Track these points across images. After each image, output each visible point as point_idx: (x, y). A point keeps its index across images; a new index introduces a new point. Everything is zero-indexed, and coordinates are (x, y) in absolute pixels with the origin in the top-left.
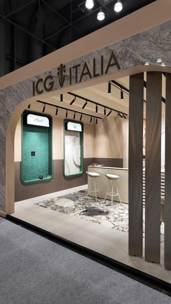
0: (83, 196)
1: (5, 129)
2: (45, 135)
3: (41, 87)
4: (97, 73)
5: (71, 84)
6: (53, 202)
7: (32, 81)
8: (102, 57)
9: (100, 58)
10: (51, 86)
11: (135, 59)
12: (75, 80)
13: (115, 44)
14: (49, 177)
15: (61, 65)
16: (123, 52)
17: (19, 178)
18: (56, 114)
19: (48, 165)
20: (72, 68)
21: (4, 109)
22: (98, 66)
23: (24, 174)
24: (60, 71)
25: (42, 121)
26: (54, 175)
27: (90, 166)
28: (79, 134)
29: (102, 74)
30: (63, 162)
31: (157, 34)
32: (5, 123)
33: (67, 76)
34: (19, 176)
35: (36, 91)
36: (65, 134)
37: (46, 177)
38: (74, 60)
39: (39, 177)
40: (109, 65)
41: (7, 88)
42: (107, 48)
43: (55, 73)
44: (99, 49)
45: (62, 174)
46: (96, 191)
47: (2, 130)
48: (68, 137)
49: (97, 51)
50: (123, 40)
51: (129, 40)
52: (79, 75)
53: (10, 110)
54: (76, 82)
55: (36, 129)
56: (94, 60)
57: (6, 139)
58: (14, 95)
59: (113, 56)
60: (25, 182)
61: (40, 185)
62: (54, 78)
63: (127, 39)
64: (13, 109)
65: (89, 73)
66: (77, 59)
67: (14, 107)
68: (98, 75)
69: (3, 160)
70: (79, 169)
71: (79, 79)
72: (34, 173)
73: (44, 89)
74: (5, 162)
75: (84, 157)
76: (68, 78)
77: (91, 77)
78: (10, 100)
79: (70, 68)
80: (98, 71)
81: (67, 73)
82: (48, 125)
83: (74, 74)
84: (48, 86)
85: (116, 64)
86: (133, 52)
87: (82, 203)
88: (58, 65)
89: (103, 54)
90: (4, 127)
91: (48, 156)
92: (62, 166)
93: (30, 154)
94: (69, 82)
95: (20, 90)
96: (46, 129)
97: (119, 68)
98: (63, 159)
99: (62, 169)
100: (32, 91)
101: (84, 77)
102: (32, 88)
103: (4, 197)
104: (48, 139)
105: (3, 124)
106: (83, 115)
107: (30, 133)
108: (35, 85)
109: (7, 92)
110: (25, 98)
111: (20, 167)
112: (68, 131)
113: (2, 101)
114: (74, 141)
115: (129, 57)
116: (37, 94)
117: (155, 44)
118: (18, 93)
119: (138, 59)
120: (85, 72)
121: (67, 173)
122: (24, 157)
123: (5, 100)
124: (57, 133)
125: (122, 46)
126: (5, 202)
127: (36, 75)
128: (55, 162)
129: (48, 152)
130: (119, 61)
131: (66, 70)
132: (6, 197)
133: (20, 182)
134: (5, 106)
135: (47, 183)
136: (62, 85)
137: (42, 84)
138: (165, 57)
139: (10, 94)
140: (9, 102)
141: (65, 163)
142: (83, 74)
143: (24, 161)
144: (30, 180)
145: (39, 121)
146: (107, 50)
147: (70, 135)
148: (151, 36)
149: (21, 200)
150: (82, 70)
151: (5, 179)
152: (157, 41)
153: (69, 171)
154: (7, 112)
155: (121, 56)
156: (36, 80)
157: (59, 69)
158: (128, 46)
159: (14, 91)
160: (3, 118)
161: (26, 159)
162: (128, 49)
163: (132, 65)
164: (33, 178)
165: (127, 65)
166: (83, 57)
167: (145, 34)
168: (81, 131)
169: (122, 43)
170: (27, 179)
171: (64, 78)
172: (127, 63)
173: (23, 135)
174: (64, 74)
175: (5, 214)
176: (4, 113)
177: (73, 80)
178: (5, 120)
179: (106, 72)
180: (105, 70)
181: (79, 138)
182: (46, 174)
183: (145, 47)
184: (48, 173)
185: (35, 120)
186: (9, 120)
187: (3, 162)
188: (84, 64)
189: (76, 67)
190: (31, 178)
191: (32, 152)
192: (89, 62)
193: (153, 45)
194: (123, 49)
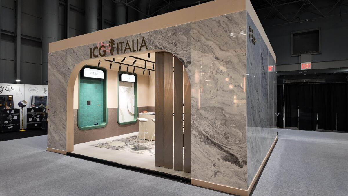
0: (134, 140)
1: (66, 82)
2: (100, 86)
3: (96, 52)
4: (134, 49)
5: (118, 53)
6: (107, 144)
7: (89, 47)
8: (138, 39)
9: (136, 40)
10: (104, 53)
11: (156, 45)
12: (121, 51)
13: (145, 33)
14: (104, 124)
15: (112, 40)
16: (149, 39)
17: (76, 124)
18: (110, 68)
19: (103, 113)
20: (119, 43)
21: (65, 66)
22: (135, 45)
23: (80, 120)
24: (110, 44)
25: (97, 74)
26: (108, 121)
27: (141, 113)
28: (133, 85)
29: (138, 50)
30: (117, 110)
31: (166, 33)
32: (66, 77)
33: (116, 48)
34: (77, 122)
35: (92, 55)
36: (119, 85)
37: (101, 124)
38: (120, 38)
39: (94, 124)
40: (142, 46)
41: (68, 50)
42: (140, 34)
43: (107, 44)
44: (136, 34)
45: (116, 121)
46: (144, 134)
47: (64, 83)
48: (123, 88)
49: (135, 35)
50: (149, 32)
51: (152, 33)
52: (124, 49)
53: (71, 68)
54: (122, 53)
55: (92, 80)
56: (133, 40)
57: (66, 90)
58: (74, 56)
59: (143, 40)
60: (82, 127)
61: (96, 131)
62: (106, 48)
63: (151, 32)
64: (73, 66)
65: (129, 48)
66: (122, 38)
67: (75, 65)
68: (135, 51)
69: (64, 107)
70: (133, 117)
71: (123, 51)
72: (89, 120)
73: (99, 54)
74: (66, 109)
75: (138, 106)
76: (116, 49)
77: (131, 51)
78: (70, 60)
79: (118, 43)
80: (135, 48)
81: (116, 46)
82: (103, 78)
83: (120, 47)
84: (102, 53)
85: (145, 45)
86: (154, 40)
87: (132, 144)
88: (110, 39)
89: (138, 38)
90: (65, 80)
91: (103, 105)
92: (116, 113)
93: (86, 103)
94: (117, 52)
95: (79, 52)
96: (101, 80)
97: (147, 49)
98: (117, 107)
99: (116, 117)
100: (90, 55)
101: (127, 50)
102: (89, 52)
103: (65, 138)
104: (103, 90)
105: (65, 78)
106: (135, 68)
107: (86, 84)
108: (92, 51)
109: (68, 53)
110: (84, 59)
111: (77, 115)
112: (122, 82)
113: (64, 60)
114: (128, 91)
115: (152, 43)
116: (93, 57)
117: (165, 38)
118: (78, 55)
119: (157, 45)
120: (127, 47)
121: (121, 121)
122: (81, 106)
123: (66, 59)
124: (112, 84)
125: (148, 35)
126: (66, 141)
127: (93, 43)
128: (109, 110)
129: (103, 101)
130: (147, 44)
131: (115, 44)
132: (67, 138)
133: (77, 128)
134: (66, 64)
135: (101, 129)
136: (112, 53)
137: (97, 51)
138: (170, 47)
139: (71, 55)
140: (70, 61)
141: (119, 111)
142: (126, 49)
143: (81, 109)
144: (86, 126)
145: (95, 74)
146: (140, 36)
147: (124, 85)
148: (163, 33)
149: (78, 143)
150: (125, 46)
151: (66, 123)
152: (166, 37)
153: (123, 119)
154: (68, 69)
155: (148, 42)
156: (93, 47)
157: (110, 42)
158: (151, 36)
159: (74, 53)
160: (65, 74)
161: (82, 108)
162: (152, 38)
163: (154, 48)
164: (88, 124)
165: (151, 48)
166: (126, 37)
167: (160, 31)
168: (135, 82)
169: (149, 33)
170: (83, 126)
171: (114, 49)
172: (151, 46)
173: (80, 86)
174: (113, 46)
175: (66, 151)
176: (66, 70)
177: (120, 52)
178: (66, 75)
179: (140, 50)
180: (139, 48)
181: (133, 88)
182: (101, 121)
183: (160, 39)
184: (102, 120)
185: (91, 73)
186: (70, 75)
187: (64, 109)
188: (127, 42)
189: (122, 43)
190: (86, 125)
191: (87, 101)
192: (130, 41)
193: (164, 39)
194: (149, 38)
